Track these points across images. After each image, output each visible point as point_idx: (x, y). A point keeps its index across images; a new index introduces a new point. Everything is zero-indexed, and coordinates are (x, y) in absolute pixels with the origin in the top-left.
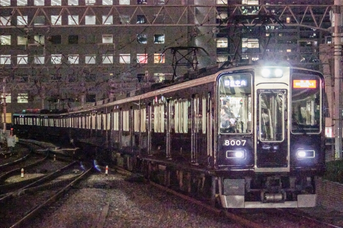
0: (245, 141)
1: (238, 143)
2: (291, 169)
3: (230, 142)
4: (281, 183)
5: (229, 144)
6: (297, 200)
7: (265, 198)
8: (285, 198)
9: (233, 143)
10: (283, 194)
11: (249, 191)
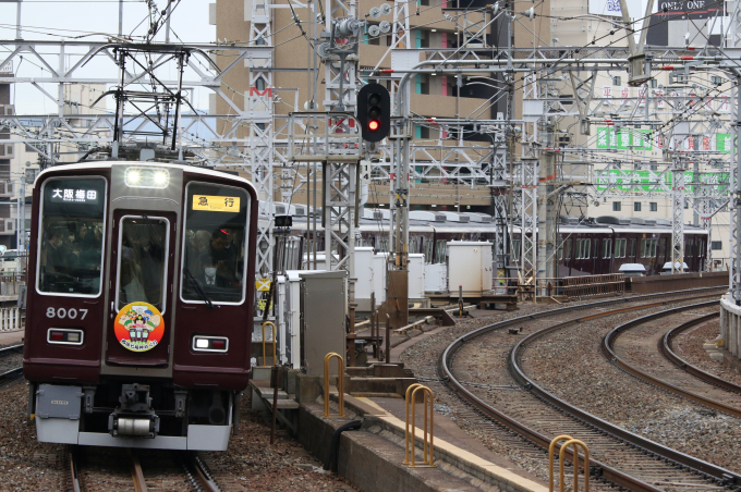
0: (86, 311)
1: (72, 313)
2: (175, 371)
3: (56, 312)
4: (149, 399)
5: (54, 315)
6: (186, 435)
7: (116, 427)
8: (157, 428)
9: (62, 313)
10: (153, 420)
11: (89, 410)
